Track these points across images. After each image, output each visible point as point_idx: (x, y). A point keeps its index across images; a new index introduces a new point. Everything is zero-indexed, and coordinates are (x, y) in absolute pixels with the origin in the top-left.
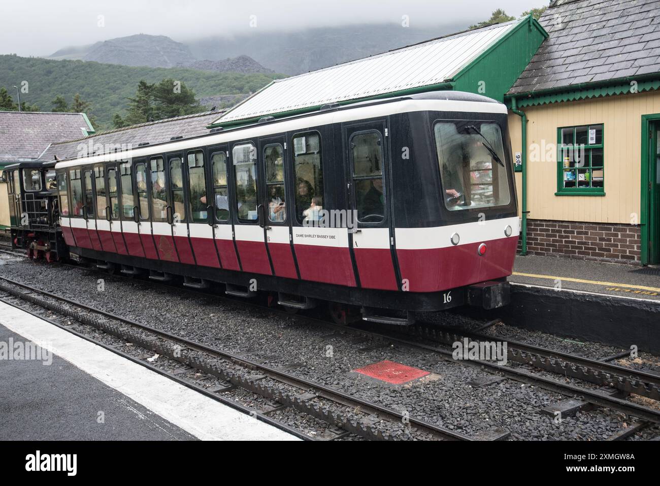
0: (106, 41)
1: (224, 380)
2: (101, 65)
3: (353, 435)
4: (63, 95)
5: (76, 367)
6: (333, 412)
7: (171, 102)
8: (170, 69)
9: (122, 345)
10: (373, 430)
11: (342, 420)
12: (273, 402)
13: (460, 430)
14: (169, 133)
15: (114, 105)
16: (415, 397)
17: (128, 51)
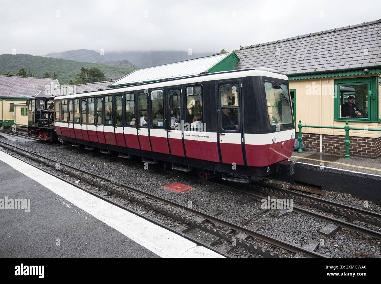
0: (69, 51)
1: (107, 190)
2: (66, 60)
3: (160, 213)
4: (49, 71)
5: (42, 185)
6: (153, 204)
7: (94, 76)
8: (95, 63)
9: (64, 176)
10: (168, 211)
11: (156, 207)
12: (128, 200)
13: (203, 210)
14: (92, 88)
15: (70, 76)
16: (186, 197)
17: (77, 55)
